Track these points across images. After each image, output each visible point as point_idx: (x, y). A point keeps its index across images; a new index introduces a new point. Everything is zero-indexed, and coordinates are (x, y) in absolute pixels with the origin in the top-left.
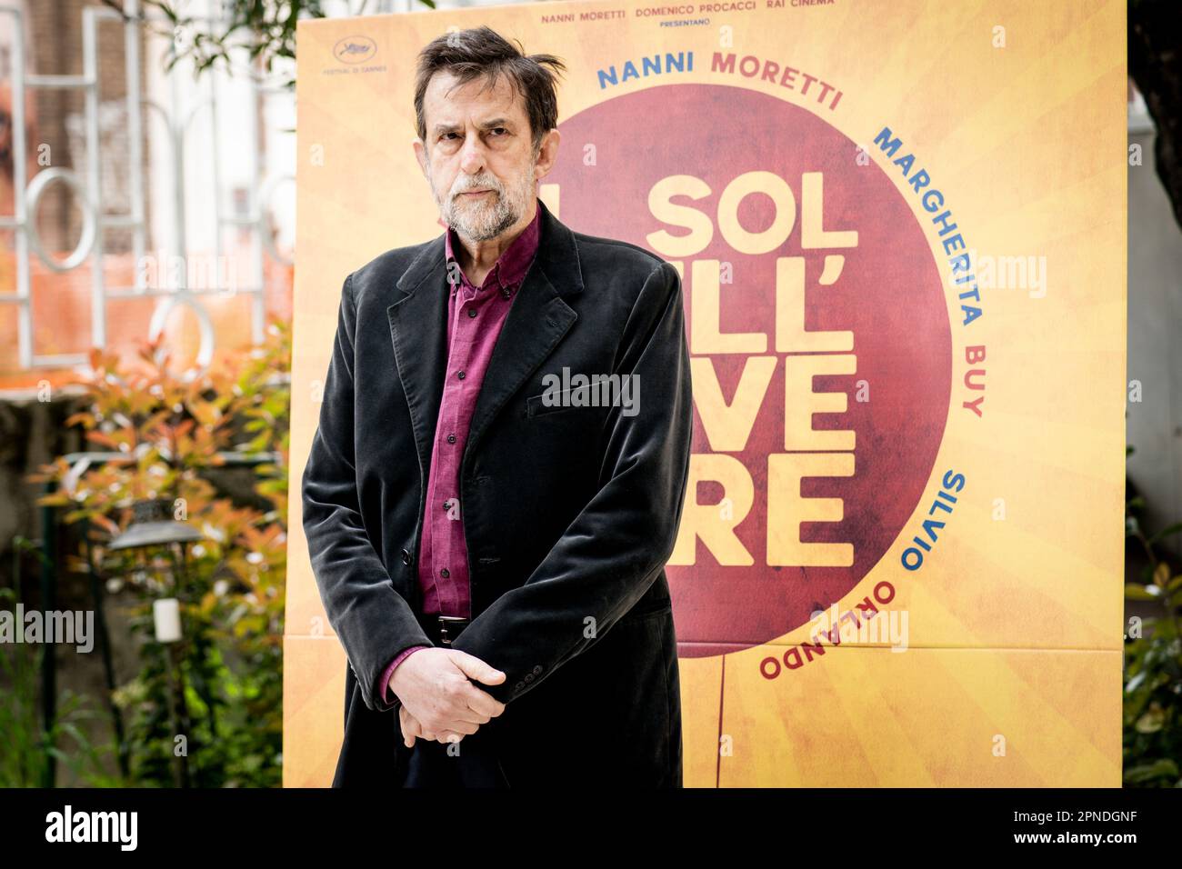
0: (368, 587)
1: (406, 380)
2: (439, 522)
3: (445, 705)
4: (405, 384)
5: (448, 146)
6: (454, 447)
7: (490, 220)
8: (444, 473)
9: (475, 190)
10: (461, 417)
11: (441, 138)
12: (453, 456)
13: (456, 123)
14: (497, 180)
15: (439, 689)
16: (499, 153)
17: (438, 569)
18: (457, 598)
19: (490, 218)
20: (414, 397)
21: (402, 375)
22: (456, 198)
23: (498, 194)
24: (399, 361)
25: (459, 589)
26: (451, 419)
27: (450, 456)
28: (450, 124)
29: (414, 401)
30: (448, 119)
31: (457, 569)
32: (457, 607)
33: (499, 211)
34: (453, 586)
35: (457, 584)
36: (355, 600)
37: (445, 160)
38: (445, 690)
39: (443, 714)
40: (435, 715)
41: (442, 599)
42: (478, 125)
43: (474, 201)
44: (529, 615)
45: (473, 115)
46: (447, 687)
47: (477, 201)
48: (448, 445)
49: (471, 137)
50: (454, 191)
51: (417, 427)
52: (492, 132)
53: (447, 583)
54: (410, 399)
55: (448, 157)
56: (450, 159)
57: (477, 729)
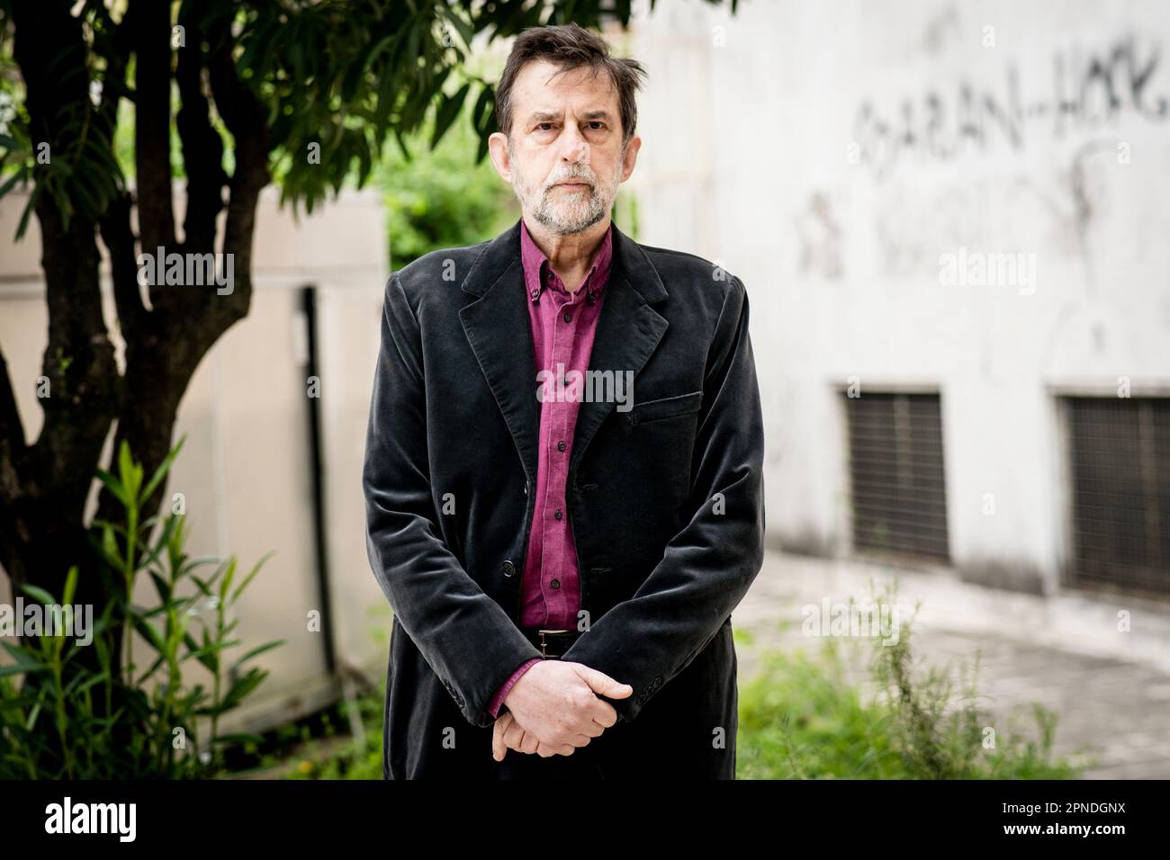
0: (465, 597)
1: (495, 387)
2: (551, 531)
3: (571, 719)
4: (495, 391)
5: (545, 136)
6: (564, 454)
7: (584, 214)
8: (556, 481)
9: (573, 181)
10: (569, 424)
11: (536, 128)
12: (564, 464)
13: (557, 110)
14: (594, 175)
15: (567, 703)
16: (597, 146)
17: (548, 579)
18: (566, 609)
19: (584, 212)
20: (507, 404)
21: (491, 380)
22: (550, 189)
23: (592, 189)
24: (484, 366)
25: (568, 600)
26: (560, 426)
27: (560, 464)
28: (549, 112)
29: (509, 408)
30: (548, 106)
31: (568, 580)
32: (565, 618)
33: (593, 206)
34: (562, 597)
35: (566, 595)
36: (458, 612)
37: (539, 150)
38: (575, 704)
39: (569, 728)
40: (559, 729)
41: (551, 610)
42: (580, 116)
43: (570, 193)
44: (653, 626)
45: (574, 105)
46: (578, 701)
47: (574, 193)
48: (559, 453)
49: (571, 126)
50: (550, 181)
51: (516, 435)
52: (590, 124)
53: (555, 594)
54: (502, 406)
55: (544, 146)
56: (546, 148)
57: (588, 741)
